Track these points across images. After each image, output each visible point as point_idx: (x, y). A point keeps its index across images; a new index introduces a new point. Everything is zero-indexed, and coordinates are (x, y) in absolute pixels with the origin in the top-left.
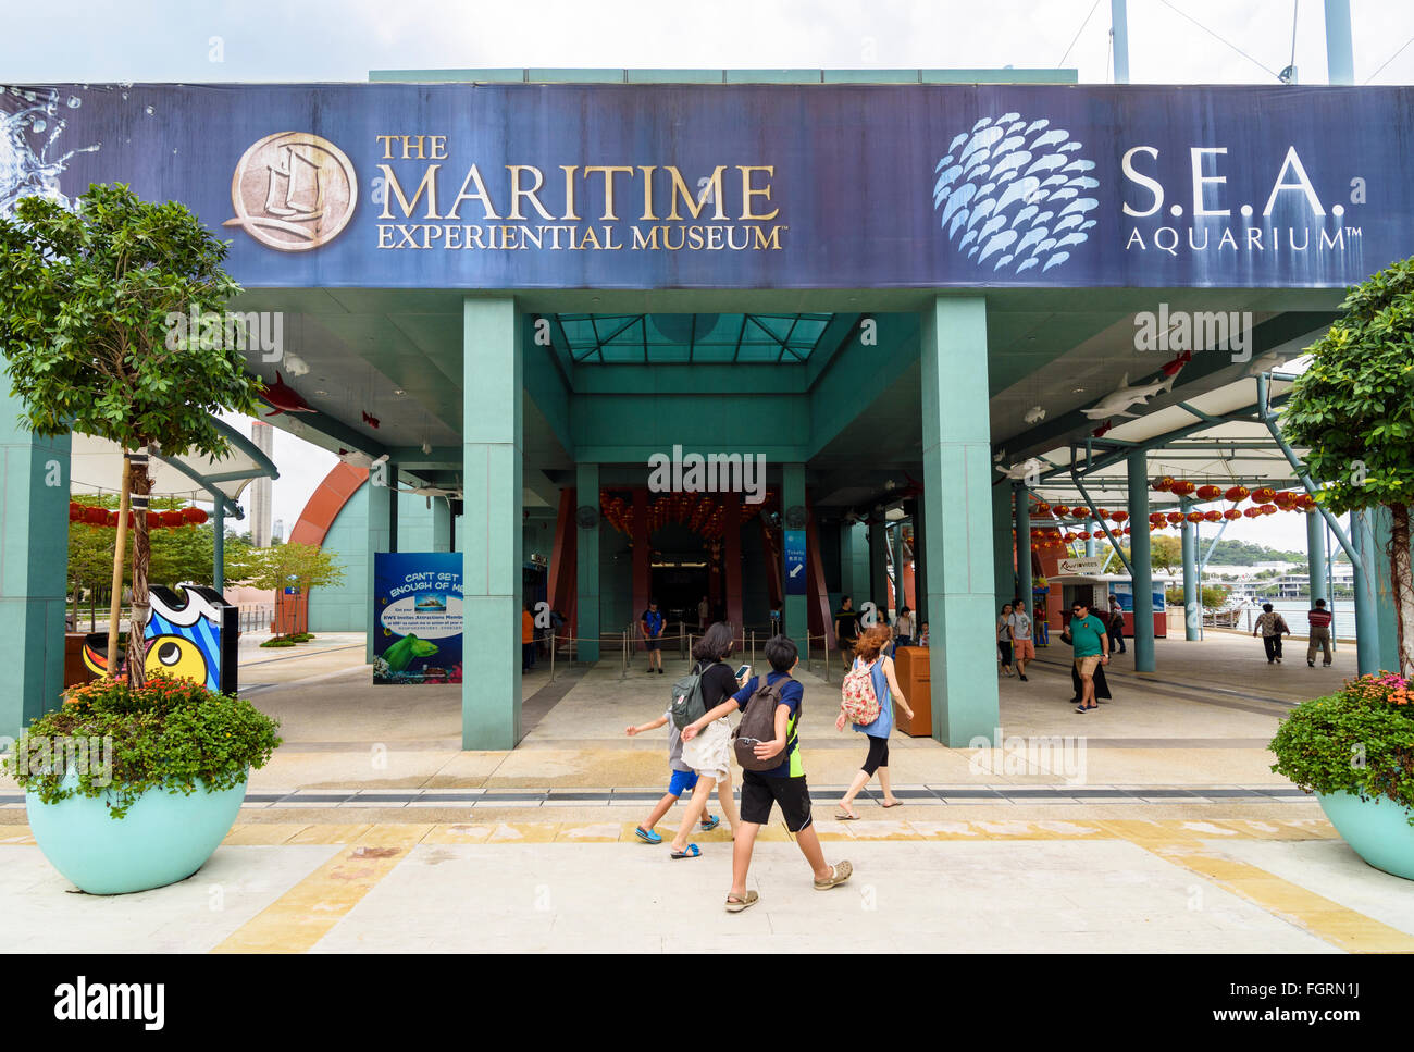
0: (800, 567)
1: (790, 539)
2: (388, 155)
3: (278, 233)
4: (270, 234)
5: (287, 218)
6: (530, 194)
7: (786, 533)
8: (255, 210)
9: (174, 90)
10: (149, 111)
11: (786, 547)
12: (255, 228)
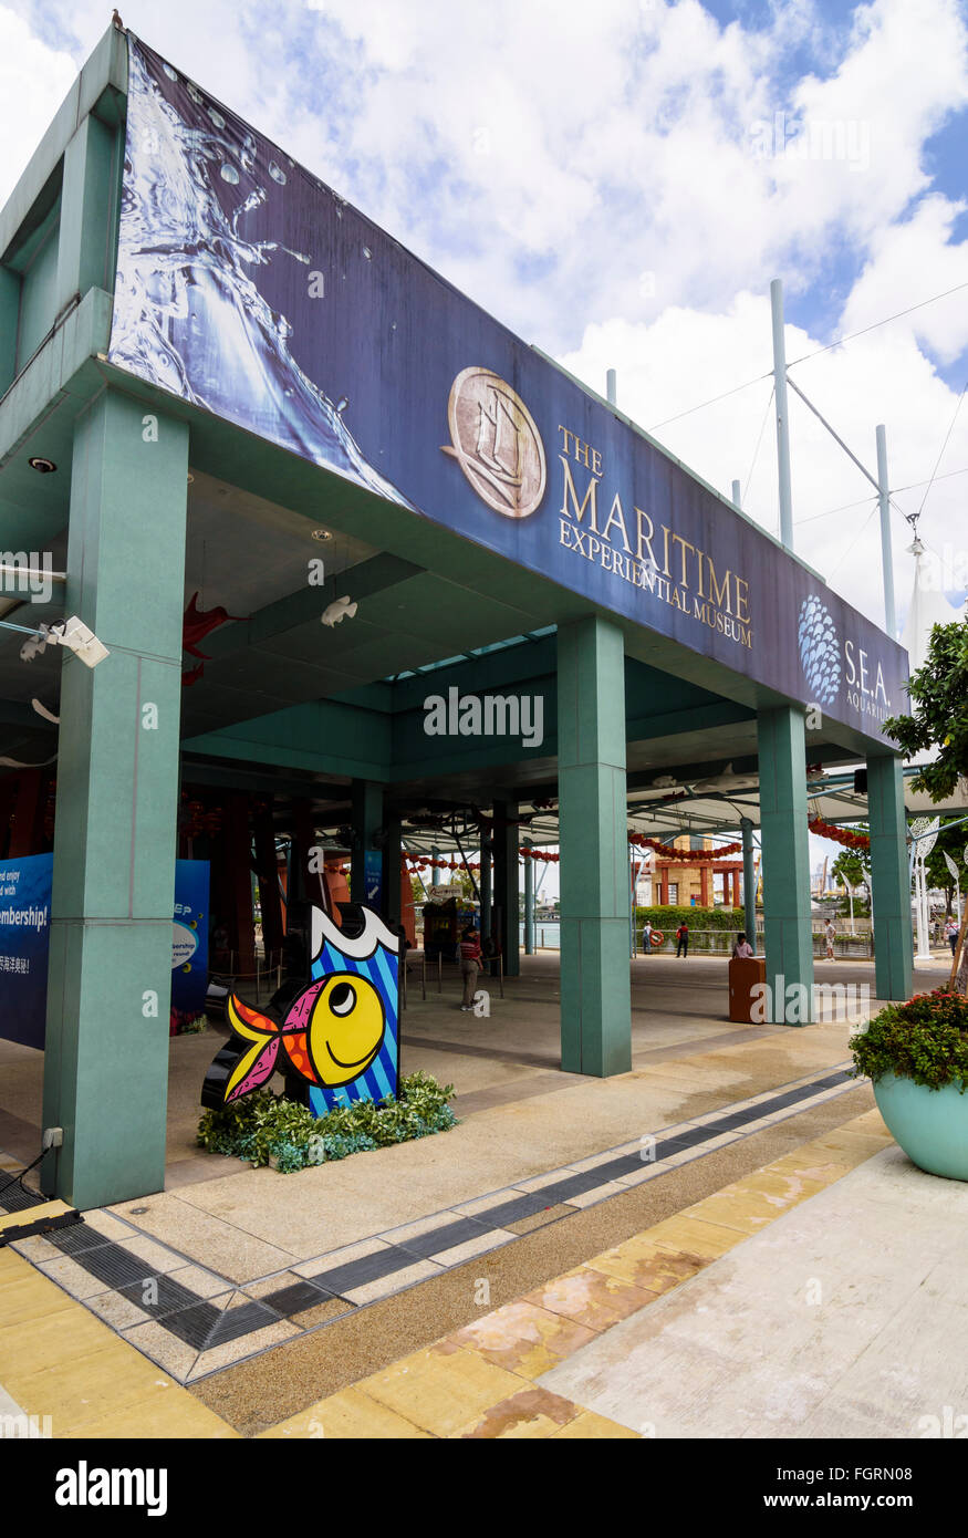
0: (377, 888)
1: (370, 859)
2: (566, 450)
3: (486, 484)
4: (481, 483)
5: (495, 473)
6: (647, 539)
7: (367, 853)
8: (468, 448)
9: (392, 247)
10: (367, 254)
11: (366, 867)
12: (469, 469)
